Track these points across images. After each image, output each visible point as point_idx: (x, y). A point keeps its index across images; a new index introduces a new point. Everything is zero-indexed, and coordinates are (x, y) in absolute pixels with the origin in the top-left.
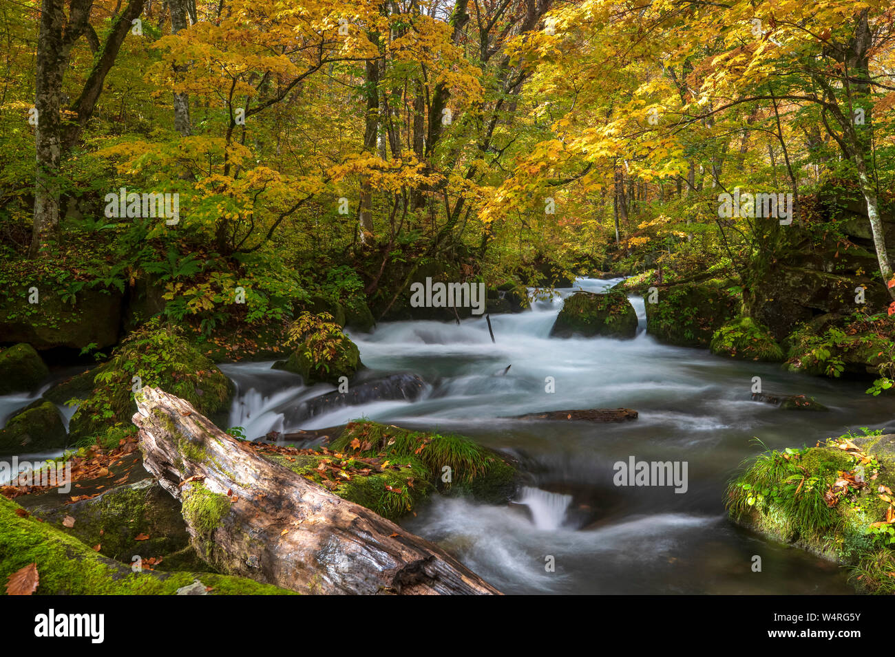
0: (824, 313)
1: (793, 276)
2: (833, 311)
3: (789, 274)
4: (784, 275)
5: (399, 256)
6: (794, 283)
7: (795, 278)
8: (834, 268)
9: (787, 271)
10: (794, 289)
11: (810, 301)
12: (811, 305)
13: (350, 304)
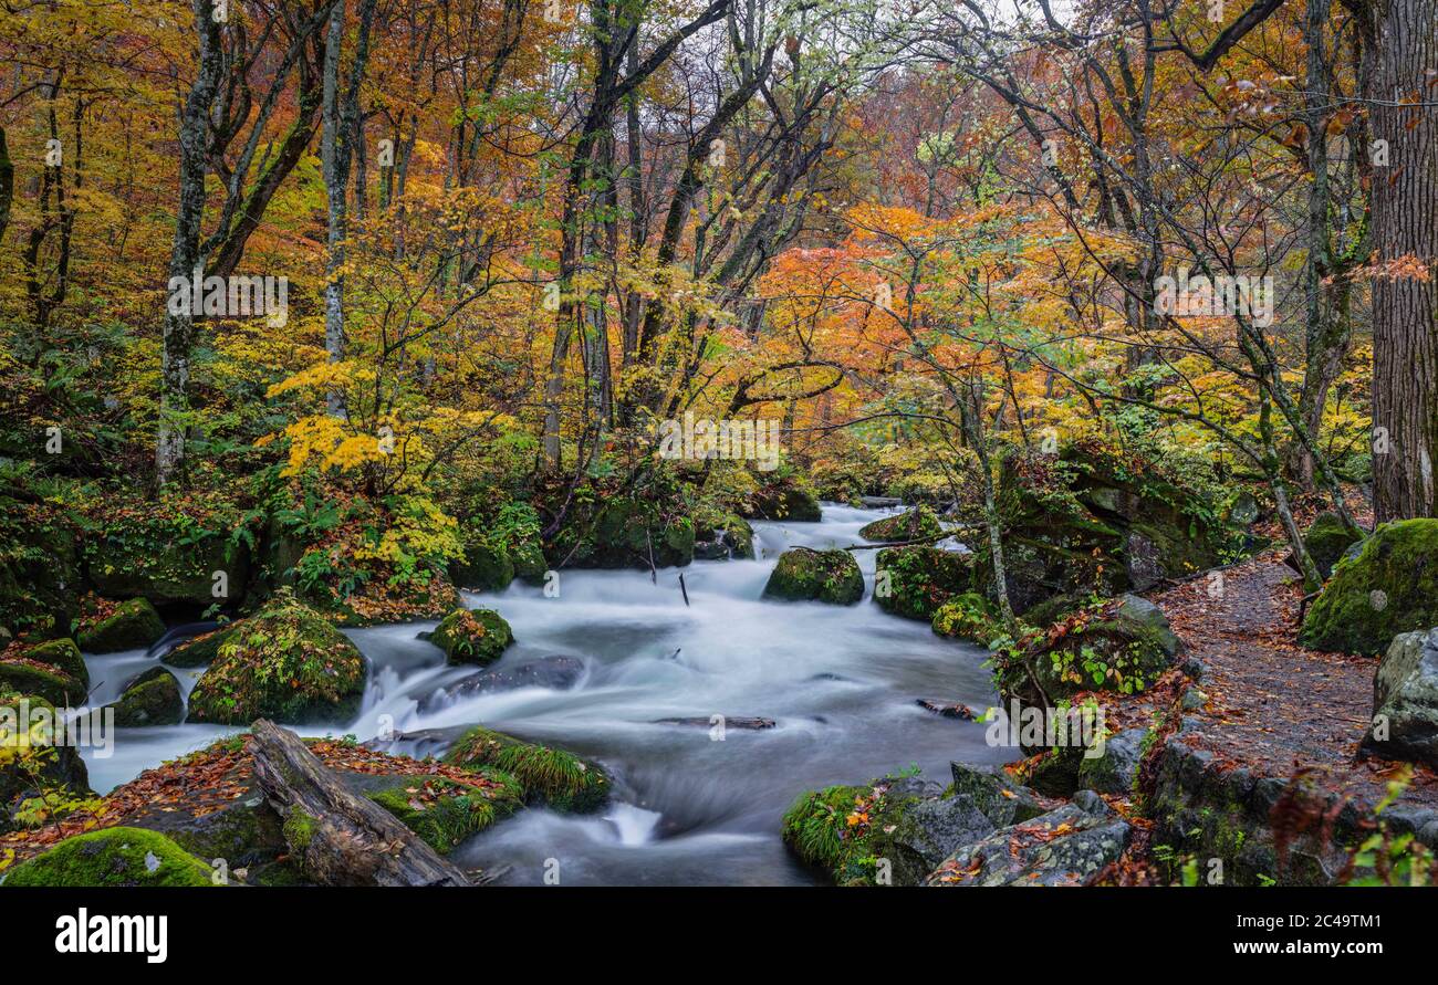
0: (1060, 593)
1: (1027, 548)
2: (1070, 592)
3: (1023, 547)
4: (1016, 548)
5: (587, 495)
6: (1028, 557)
7: (1029, 552)
8: (1070, 543)
9: (1021, 543)
10: (1028, 564)
11: (1045, 579)
12: (1046, 583)
13: (522, 554)
